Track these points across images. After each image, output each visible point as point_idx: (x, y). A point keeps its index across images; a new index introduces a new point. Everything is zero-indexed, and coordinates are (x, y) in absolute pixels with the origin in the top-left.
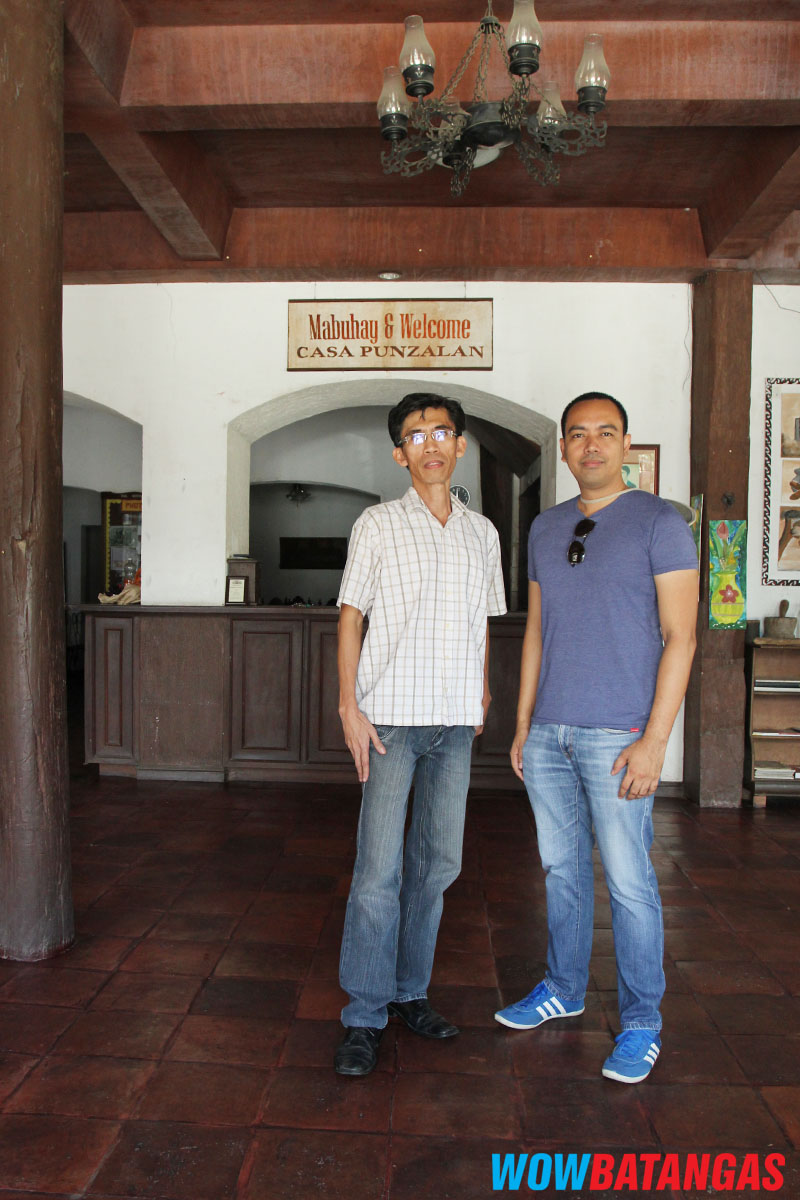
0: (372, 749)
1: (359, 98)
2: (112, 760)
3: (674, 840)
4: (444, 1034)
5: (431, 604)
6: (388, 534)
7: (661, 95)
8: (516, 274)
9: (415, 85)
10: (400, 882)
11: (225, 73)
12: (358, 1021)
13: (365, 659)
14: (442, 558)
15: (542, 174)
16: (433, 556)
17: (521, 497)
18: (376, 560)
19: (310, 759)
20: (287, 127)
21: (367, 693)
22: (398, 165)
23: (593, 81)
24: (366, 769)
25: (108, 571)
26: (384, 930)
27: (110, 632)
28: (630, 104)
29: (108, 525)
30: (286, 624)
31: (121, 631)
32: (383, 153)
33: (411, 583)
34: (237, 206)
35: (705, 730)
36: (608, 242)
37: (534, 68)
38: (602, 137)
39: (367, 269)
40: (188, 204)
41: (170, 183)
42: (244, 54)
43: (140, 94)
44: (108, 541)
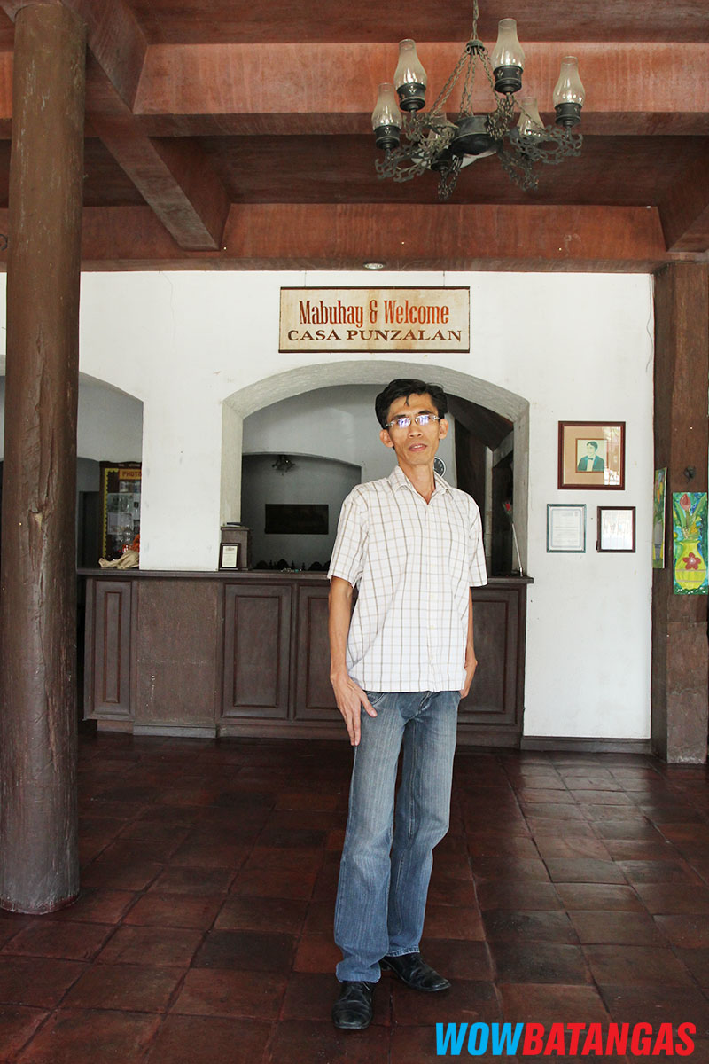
0: (363, 713)
1: (352, 108)
2: (109, 717)
3: (645, 796)
4: (437, 987)
5: (416, 577)
6: (376, 511)
7: (627, 108)
8: (491, 265)
9: (407, 101)
10: (391, 840)
11: (230, 85)
12: (354, 975)
13: (355, 629)
14: (426, 533)
15: (522, 180)
16: (418, 532)
17: (494, 469)
18: (364, 535)
19: (297, 717)
21: (358, 661)
22: (391, 171)
23: (569, 98)
24: (358, 733)
25: (105, 535)
26: (377, 888)
27: (110, 595)
28: (599, 115)
29: (106, 492)
30: (275, 588)
31: (120, 594)
32: (377, 160)
33: (398, 557)
34: (234, 202)
35: (672, 690)
36: (576, 236)
37: (517, 87)
38: (578, 147)
39: (354, 260)
40: (191, 201)
41: (175, 183)
42: (248, 69)
43: (151, 104)
44: (105, 507)
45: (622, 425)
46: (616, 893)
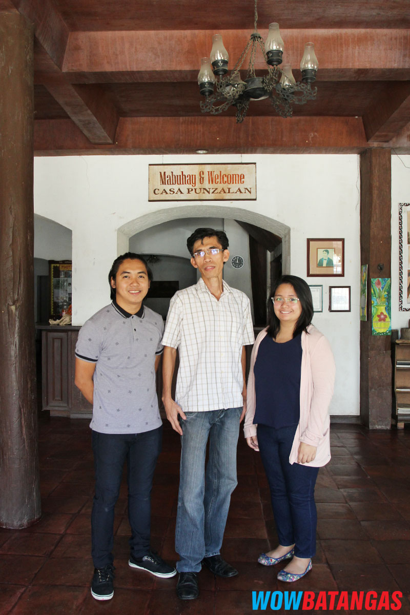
1: (187, 68)
2: (57, 408)
3: (356, 449)
7: (343, 66)
8: (268, 150)
9: (218, 70)
10: (204, 494)
11: (117, 55)
12: (186, 569)
15: (283, 112)
17: (271, 262)
20: (149, 82)
22: (209, 108)
23: (309, 66)
25: (52, 302)
27: (55, 340)
29: (52, 278)
31: (61, 339)
32: (201, 102)
34: (122, 116)
35: (371, 388)
36: (316, 134)
37: (280, 62)
38: (315, 95)
39: (190, 148)
40: (96, 118)
41: (87, 108)
42: (127, 46)
43: (72, 66)
44: (52, 286)
45: (343, 240)
46: (339, 508)
